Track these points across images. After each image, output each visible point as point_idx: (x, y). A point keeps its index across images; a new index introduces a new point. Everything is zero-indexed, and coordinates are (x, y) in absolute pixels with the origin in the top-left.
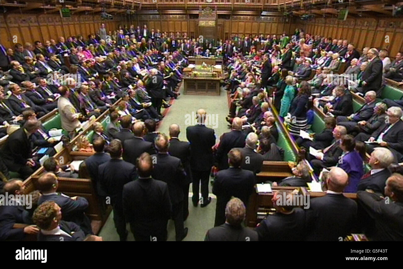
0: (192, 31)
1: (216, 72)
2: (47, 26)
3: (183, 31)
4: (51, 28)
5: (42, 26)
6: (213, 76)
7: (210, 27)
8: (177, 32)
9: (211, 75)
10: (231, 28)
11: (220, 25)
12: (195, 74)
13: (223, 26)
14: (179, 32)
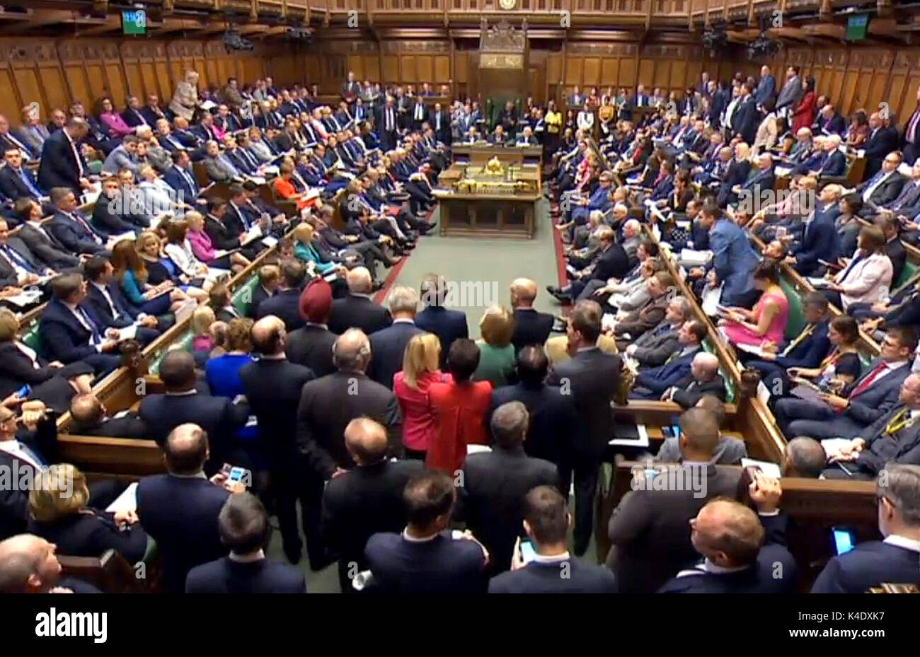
0: (463, 80)
1: (523, 181)
2: (83, 67)
3: (439, 80)
4: (94, 72)
5: (68, 66)
6: (517, 190)
7: (509, 72)
8: (422, 84)
9: (513, 190)
10: (564, 72)
11: (535, 66)
12: (469, 187)
13: (543, 69)
14: (429, 84)
